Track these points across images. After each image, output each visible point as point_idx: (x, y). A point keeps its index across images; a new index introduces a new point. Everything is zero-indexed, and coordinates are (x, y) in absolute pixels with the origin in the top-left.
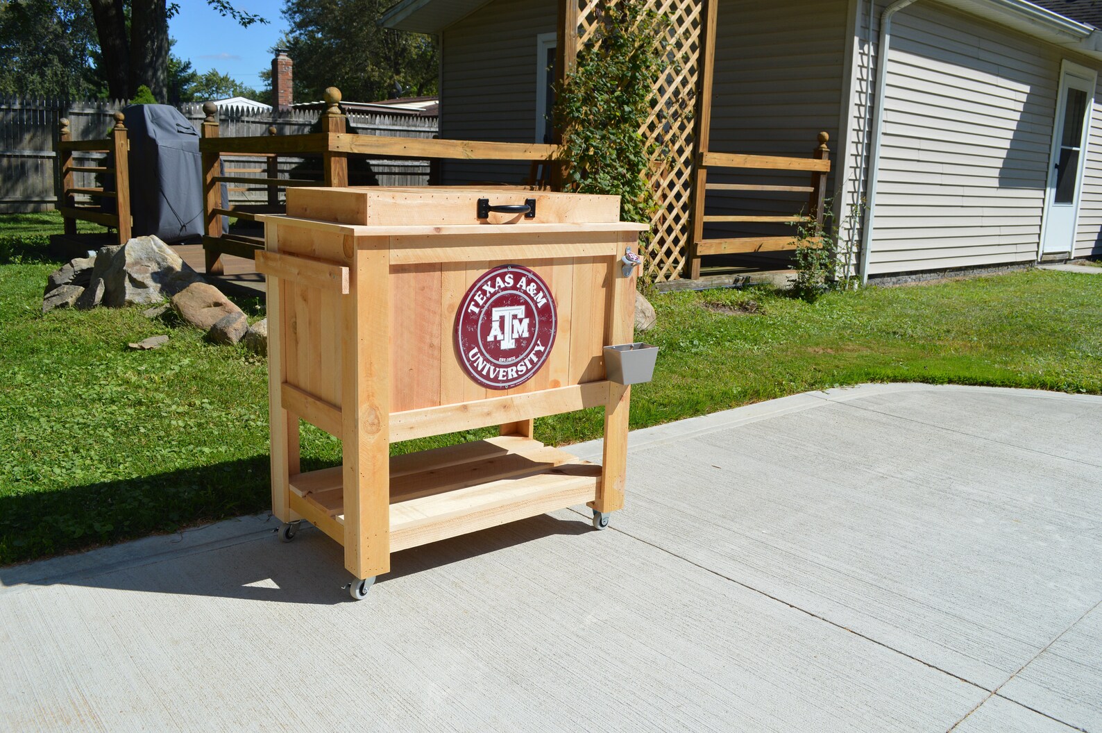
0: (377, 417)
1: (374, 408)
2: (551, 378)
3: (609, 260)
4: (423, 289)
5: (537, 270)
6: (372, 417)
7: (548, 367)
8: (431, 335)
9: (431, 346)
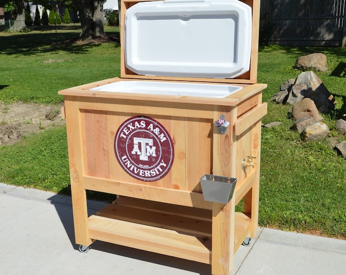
0: (77, 175)
1: (76, 171)
2: (174, 183)
3: (210, 121)
4: (98, 122)
5: (160, 121)
6: (75, 175)
7: (171, 176)
8: (103, 145)
9: (104, 149)
